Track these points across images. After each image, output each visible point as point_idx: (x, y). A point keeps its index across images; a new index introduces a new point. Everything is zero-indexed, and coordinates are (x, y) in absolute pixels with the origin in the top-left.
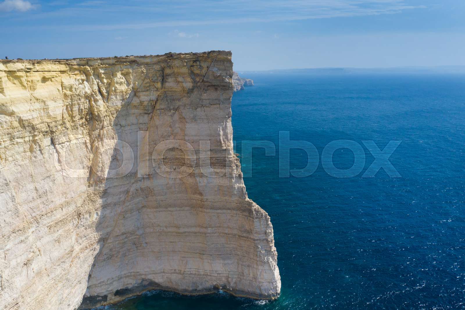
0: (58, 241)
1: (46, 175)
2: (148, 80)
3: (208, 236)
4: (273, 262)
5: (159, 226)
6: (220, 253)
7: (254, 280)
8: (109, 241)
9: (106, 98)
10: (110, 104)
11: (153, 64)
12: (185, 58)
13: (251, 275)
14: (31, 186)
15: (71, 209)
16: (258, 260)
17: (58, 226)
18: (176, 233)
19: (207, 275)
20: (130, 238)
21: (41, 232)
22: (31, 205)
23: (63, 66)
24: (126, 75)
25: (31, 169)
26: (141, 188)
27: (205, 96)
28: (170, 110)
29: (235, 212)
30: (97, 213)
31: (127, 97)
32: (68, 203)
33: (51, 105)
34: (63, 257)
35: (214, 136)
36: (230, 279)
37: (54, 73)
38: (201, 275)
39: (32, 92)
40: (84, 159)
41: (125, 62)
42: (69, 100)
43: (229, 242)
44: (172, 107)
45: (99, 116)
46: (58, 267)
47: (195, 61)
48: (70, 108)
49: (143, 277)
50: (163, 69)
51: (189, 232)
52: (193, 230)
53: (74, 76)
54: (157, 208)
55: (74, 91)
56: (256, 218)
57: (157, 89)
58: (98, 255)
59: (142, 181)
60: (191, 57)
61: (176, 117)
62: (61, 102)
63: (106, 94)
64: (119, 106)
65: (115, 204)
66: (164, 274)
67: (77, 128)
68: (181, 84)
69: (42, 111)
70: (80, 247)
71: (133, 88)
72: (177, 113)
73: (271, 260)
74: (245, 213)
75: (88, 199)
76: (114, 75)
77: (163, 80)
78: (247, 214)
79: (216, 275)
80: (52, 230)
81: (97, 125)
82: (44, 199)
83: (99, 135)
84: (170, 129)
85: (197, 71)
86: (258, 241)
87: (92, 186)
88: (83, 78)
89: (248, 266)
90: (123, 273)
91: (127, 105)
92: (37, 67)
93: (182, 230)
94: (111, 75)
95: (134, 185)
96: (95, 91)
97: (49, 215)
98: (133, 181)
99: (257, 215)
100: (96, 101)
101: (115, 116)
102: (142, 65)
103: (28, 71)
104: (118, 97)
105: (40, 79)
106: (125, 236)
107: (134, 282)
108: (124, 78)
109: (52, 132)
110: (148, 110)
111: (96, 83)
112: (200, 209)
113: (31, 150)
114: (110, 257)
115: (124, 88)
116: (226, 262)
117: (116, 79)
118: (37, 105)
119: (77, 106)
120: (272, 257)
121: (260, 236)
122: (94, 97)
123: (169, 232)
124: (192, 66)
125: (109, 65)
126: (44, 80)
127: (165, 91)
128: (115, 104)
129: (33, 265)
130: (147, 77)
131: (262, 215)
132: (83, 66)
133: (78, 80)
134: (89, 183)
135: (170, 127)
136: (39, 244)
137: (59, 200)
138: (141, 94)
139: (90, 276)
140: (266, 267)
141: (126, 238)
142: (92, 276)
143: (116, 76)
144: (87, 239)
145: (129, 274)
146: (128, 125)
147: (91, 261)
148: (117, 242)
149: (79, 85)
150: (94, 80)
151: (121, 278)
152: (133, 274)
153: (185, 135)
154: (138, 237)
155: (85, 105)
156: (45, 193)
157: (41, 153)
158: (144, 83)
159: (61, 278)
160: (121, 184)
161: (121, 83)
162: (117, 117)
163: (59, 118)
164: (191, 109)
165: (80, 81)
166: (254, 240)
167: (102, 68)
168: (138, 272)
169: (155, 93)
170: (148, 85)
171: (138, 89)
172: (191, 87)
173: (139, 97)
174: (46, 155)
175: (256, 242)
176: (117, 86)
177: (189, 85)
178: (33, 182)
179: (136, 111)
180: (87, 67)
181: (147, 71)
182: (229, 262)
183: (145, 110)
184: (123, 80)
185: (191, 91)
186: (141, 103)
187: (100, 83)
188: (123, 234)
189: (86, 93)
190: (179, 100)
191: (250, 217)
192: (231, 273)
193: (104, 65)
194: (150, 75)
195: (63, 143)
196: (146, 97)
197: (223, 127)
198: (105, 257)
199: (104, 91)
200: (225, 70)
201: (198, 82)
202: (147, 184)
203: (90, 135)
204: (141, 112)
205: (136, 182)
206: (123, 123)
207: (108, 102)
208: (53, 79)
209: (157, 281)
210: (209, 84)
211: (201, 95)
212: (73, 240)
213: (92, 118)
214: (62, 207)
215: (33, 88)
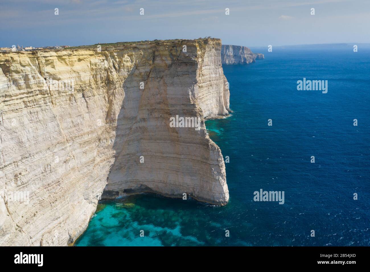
0: (85, 153)
1: (78, 114)
2: (145, 59)
3: (181, 160)
4: (222, 180)
5: (151, 151)
6: (189, 172)
7: (210, 191)
8: (119, 158)
9: (118, 71)
10: (120, 74)
11: (148, 49)
12: (166, 45)
13: (208, 188)
14: (69, 120)
15: (94, 135)
16: (212, 178)
17: (86, 144)
18: (162, 157)
19: (181, 185)
20: (133, 157)
21: (75, 146)
22: (70, 130)
23: (92, 51)
24: (130, 56)
25: (70, 110)
26: (139, 127)
27: (179, 69)
28: (158, 78)
29: (198, 145)
30: (111, 140)
31: (131, 70)
32: (92, 132)
33: (82, 74)
34: (88, 163)
35: (185, 95)
36: (195, 190)
37: (86, 56)
38: (176, 185)
39: (72, 67)
40: (103, 107)
41: (130, 48)
42: (95, 72)
43: (195, 165)
44: (159, 76)
45: (113, 81)
46: (85, 168)
47: (173, 47)
48: (95, 76)
49: (141, 183)
50: (154, 52)
51: (170, 157)
52: (172, 155)
53: (98, 57)
54: (149, 140)
55: (98, 66)
56: (211, 150)
57: (150, 65)
58: (113, 166)
59: (140, 122)
60: (171, 44)
61: (161, 82)
62: (89, 73)
63: (118, 68)
64: (126, 75)
65: (123, 136)
66: (154, 183)
67: (99, 88)
68: (164, 61)
69: (77, 78)
70: (100, 159)
71: (135, 64)
72: (162, 80)
73: (221, 178)
74: (205, 147)
75: (105, 131)
76: (123, 56)
77: (154, 59)
78: (206, 147)
79: (186, 186)
80: (82, 146)
81: (112, 87)
82: (77, 128)
83: (113, 93)
84: (158, 90)
85: (174, 53)
86: (213, 166)
87: (108, 123)
88: (103, 58)
89: (207, 182)
90: (129, 179)
91: (131, 75)
92: (75, 53)
93: (165, 155)
94: (121, 56)
95: (135, 124)
96: (111, 66)
97: (80, 137)
98: (134, 122)
99: (212, 148)
100: (111, 72)
101: (123, 81)
102: (140, 50)
103: (70, 55)
104: (125, 70)
105: (76, 60)
106: (129, 156)
107: (136, 186)
108: (129, 58)
109: (83, 90)
110: (145, 78)
111: (111, 61)
112: (177, 142)
113: (70, 100)
114: (120, 168)
115: (129, 64)
116: (193, 178)
117: (124, 59)
118: (74, 75)
119: (99, 75)
120: (222, 177)
121: (214, 162)
122: (110, 70)
123: (157, 156)
124: (171, 50)
125: (120, 50)
126: (80, 60)
127: (155, 66)
128: (123, 74)
129: (69, 164)
130: (144, 57)
131: (215, 148)
132: (104, 51)
133: (101, 60)
134: (106, 121)
135: (158, 89)
136: (74, 153)
137: (86, 130)
138: (140, 68)
139: (108, 178)
140: (218, 183)
141: (130, 157)
142: (109, 178)
143: (124, 57)
144: (105, 155)
145: (132, 180)
146: (132, 87)
147: (108, 168)
148: (124, 159)
149: (101, 62)
150: (111, 60)
151: (127, 182)
152: (135, 180)
153: (167, 94)
154: (137, 157)
155: (104, 75)
156: (78, 124)
157: (76, 101)
158: (142, 61)
159: (87, 174)
160: (126, 123)
161: (127, 61)
162: (125, 82)
163: (87, 82)
164: (170, 78)
165: (102, 60)
166: (210, 165)
167: (115, 52)
168: (138, 180)
169: (149, 67)
170: (144, 62)
171: (138, 65)
172: (170, 64)
173: (139, 70)
174: (79, 103)
175: (211, 166)
176: (125, 63)
177: (169, 62)
178: (71, 117)
179: (137, 78)
180: (107, 52)
181: (144, 53)
182: (195, 178)
183: (143, 78)
184: (129, 59)
185: (170, 66)
186: (140, 73)
187: (114, 61)
188: (128, 154)
189: (105, 67)
190: (163, 71)
191: (208, 149)
192: (196, 185)
193: (117, 51)
194: (146, 56)
195: (89, 97)
196: (143, 70)
197: (191, 90)
198: (117, 167)
199: (117, 66)
200: (192, 52)
201: (175, 60)
202: (142, 124)
203: (107, 93)
204: (140, 79)
205: (136, 122)
206: (129, 86)
207: (119, 73)
208: (85, 60)
209: (150, 186)
210: (182, 62)
211: (177, 68)
212: (95, 154)
213: (109, 82)
214: (88, 133)
215: (72, 65)
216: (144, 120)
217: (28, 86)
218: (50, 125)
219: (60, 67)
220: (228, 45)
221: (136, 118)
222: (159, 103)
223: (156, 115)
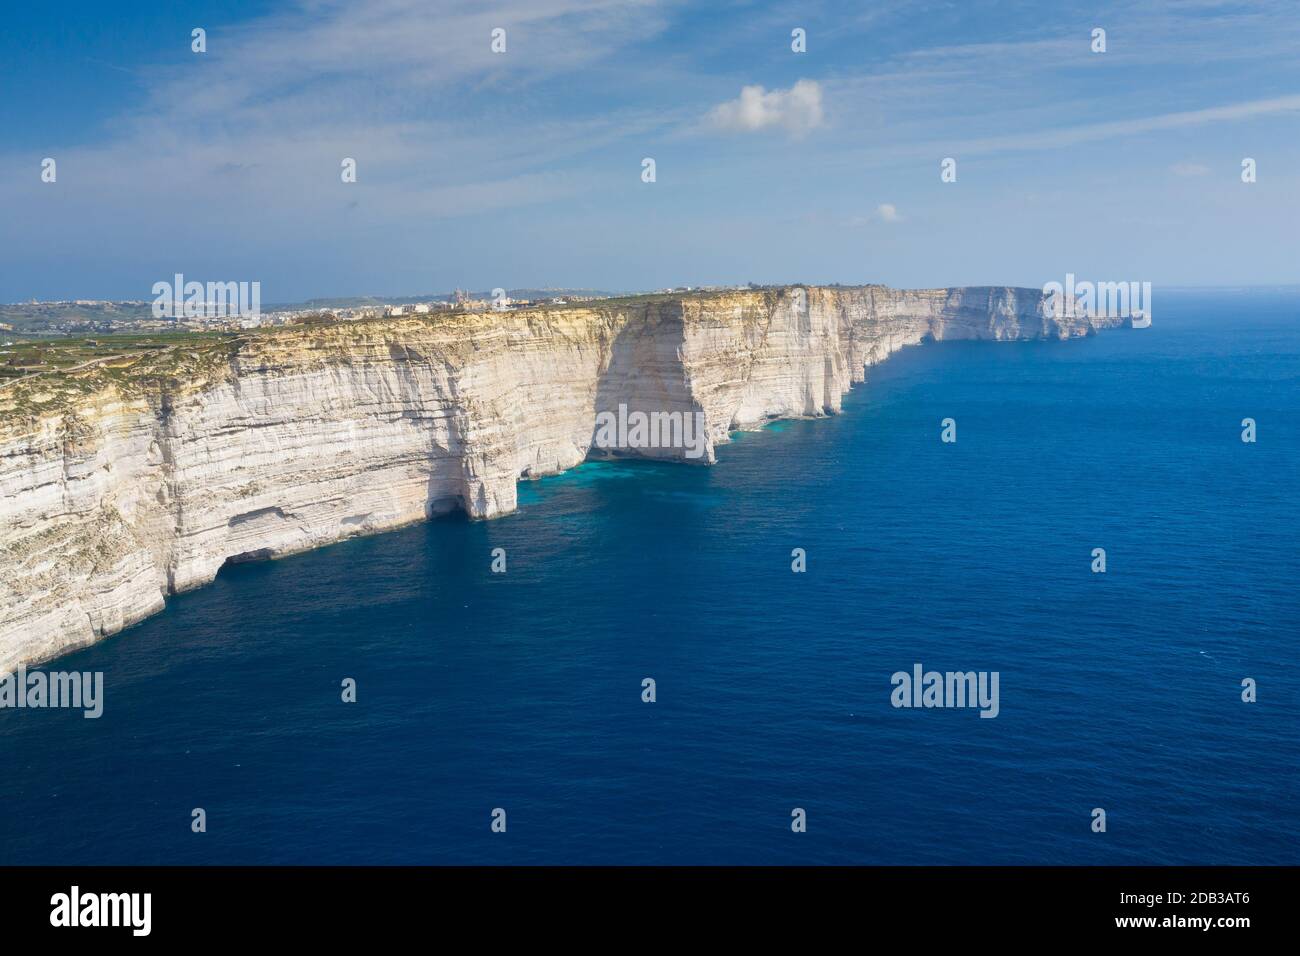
0: (576, 397)
1: (573, 363)
9: (612, 328)
10: (613, 331)
14: (566, 366)
15: (586, 385)
17: (578, 390)
21: (569, 388)
22: (565, 374)
23: (589, 311)
24: (624, 315)
25: (567, 358)
28: (649, 336)
31: (625, 327)
32: (583, 381)
33: (579, 330)
35: (672, 353)
37: (583, 315)
40: (595, 360)
42: (590, 328)
44: (650, 334)
45: (606, 337)
48: (590, 332)
53: (594, 315)
55: (593, 323)
57: (642, 324)
59: (631, 379)
61: (652, 340)
62: (585, 329)
64: (620, 333)
65: (614, 391)
67: (593, 343)
68: (655, 320)
69: (575, 332)
71: (628, 322)
72: (653, 337)
75: (595, 382)
76: (617, 315)
80: (575, 390)
81: (605, 342)
82: (571, 374)
83: (605, 349)
87: (599, 376)
91: (624, 332)
92: (575, 312)
94: (615, 316)
96: (605, 324)
97: (574, 382)
100: (605, 329)
101: (616, 338)
103: (570, 314)
104: (618, 327)
109: (579, 343)
110: (637, 336)
113: (568, 350)
115: (622, 322)
118: (572, 330)
119: (594, 331)
122: (604, 327)
125: (614, 308)
126: (577, 318)
127: (647, 325)
128: (616, 331)
130: (636, 316)
132: (600, 310)
134: (597, 374)
135: (649, 346)
136: (567, 393)
137: (579, 377)
138: (633, 326)
146: (624, 345)
149: (596, 320)
150: (605, 318)
153: (657, 352)
155: (598, 332)
156: (573, 371)
157: (572, 352)
158: (635, 319)
160: (617, 378)
163: (584, 337)
164: (659, 335)
165: (597, 318)
167: (610, 311)
169: (641, 326)
170: (637, 321)
171: (630, 323)
172: (658, 323)
173: (631, 328)
174: (575, 353)
176: (618, 321)
179: (628, 336)
180: (602, 311)
183: (635, 336)
184: (623, 318)
185: (659, 325)
186: (633, 332)
187: (609, 320)
189: (600, 324)
190: (654, 329)
194: (639, 315)
195: (584, 349)
196: (635, 328)
197: (679, 348)
199: (611, 323)
200: (679, 312)
203: (600, 348)
204: (633, 337)
206: (621, 342)
208: (582, 317)
211: (666, 326)
212: (585, 401)
213: (602, 339)
214: (580, 381)
215: (571, 322)
216: (635, 377)
217: (541, 336)
218: (552, 365)
219: (562, 324)
220: (1002, 285)
221: (626, 374)
222: (650, 361)
223: (648, 373)
